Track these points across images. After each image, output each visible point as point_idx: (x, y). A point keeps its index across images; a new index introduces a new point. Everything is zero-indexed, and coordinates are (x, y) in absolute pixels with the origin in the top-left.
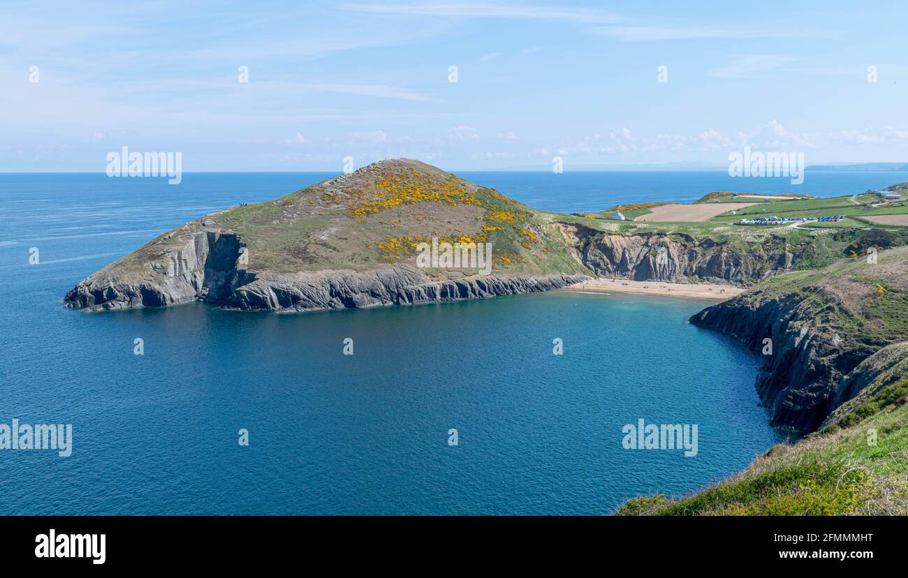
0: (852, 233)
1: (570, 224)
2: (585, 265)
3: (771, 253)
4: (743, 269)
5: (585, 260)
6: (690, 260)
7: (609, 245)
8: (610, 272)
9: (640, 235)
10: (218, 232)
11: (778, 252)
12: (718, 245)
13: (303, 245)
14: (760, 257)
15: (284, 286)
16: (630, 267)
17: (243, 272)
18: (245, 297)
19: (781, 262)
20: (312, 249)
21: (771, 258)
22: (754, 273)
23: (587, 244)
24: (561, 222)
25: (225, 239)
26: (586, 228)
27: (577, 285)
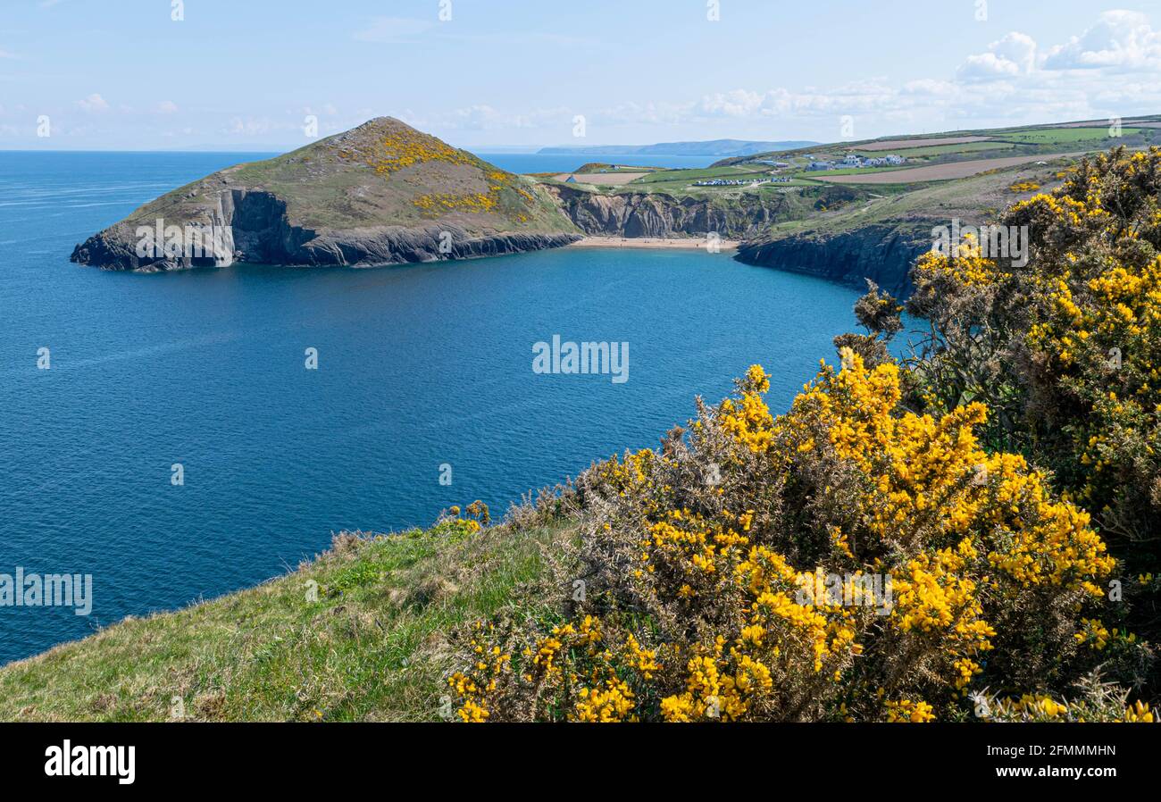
0: (815, 190)
1: (554, 186)
2: (576, 224)
3: (749, 209)
4: (727, 224)
5: (575, 219)
6: (675, 217)
7: (596, 205)
8: (599, 231)
9: (620, 195)
10: (244, 190)
11: (756, 208)
12: (699, 203)
13: (346, 203)
14: (741, 213)
15: (349, 241)
16: (619, 225)
17: (299, 229)
18: (312, 254)
19: (760, 216)
20: (356, 206)
21: (750, 214)
22: (737, 227)
23: (574, 205)
24: (544, 184)
25: (252, 198)
26: (569, 189)
27: (577, 243)
